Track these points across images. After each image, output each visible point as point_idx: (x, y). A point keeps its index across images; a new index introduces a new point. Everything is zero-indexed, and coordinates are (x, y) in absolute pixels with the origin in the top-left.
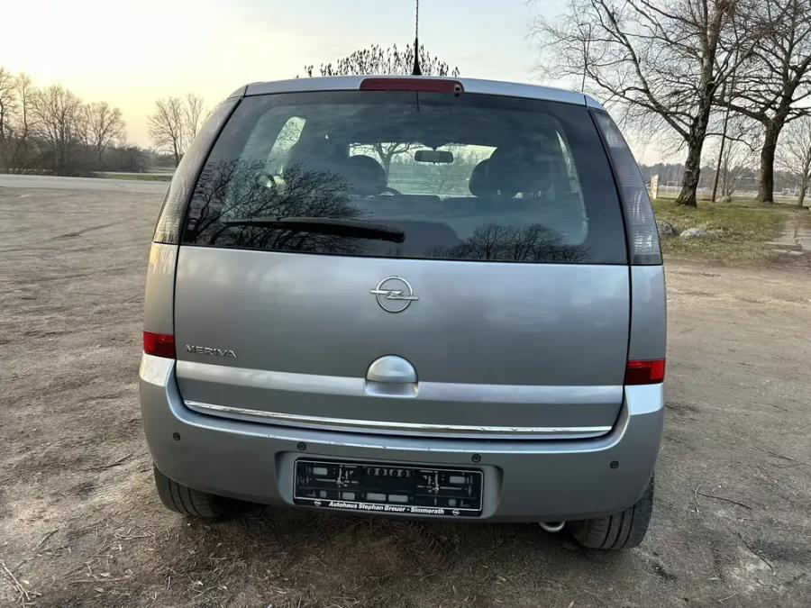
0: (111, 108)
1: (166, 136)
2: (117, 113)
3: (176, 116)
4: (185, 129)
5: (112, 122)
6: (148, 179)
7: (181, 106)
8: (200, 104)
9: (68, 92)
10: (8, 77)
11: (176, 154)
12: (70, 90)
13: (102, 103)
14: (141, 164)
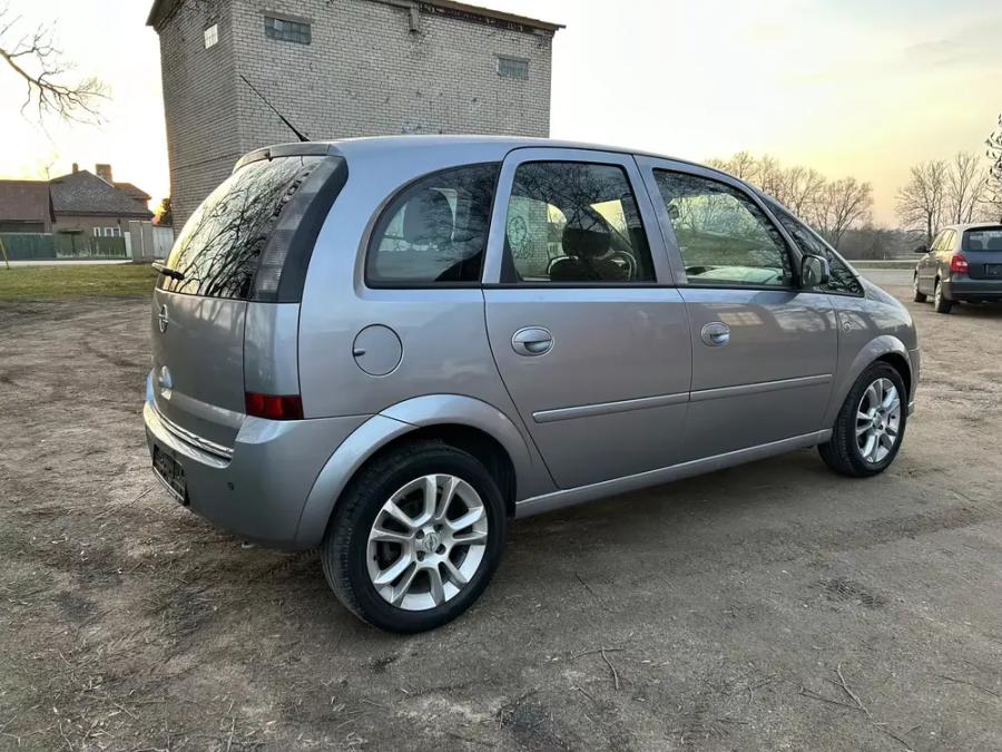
0: (859, 185)
1: (917, 212)
2: (865, 189)
3: (937, 184)
4: (948, 200)
5: (858, 200)
6: (894, 266)
7: (946, 171)
8: (974, 165)
9: (811, 172)
10: (751, 163)
11: (930, 234)
12: (813, 168)
13: (849, 179)
14: (888, 248)
